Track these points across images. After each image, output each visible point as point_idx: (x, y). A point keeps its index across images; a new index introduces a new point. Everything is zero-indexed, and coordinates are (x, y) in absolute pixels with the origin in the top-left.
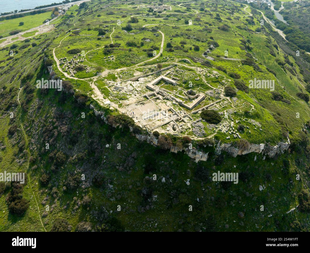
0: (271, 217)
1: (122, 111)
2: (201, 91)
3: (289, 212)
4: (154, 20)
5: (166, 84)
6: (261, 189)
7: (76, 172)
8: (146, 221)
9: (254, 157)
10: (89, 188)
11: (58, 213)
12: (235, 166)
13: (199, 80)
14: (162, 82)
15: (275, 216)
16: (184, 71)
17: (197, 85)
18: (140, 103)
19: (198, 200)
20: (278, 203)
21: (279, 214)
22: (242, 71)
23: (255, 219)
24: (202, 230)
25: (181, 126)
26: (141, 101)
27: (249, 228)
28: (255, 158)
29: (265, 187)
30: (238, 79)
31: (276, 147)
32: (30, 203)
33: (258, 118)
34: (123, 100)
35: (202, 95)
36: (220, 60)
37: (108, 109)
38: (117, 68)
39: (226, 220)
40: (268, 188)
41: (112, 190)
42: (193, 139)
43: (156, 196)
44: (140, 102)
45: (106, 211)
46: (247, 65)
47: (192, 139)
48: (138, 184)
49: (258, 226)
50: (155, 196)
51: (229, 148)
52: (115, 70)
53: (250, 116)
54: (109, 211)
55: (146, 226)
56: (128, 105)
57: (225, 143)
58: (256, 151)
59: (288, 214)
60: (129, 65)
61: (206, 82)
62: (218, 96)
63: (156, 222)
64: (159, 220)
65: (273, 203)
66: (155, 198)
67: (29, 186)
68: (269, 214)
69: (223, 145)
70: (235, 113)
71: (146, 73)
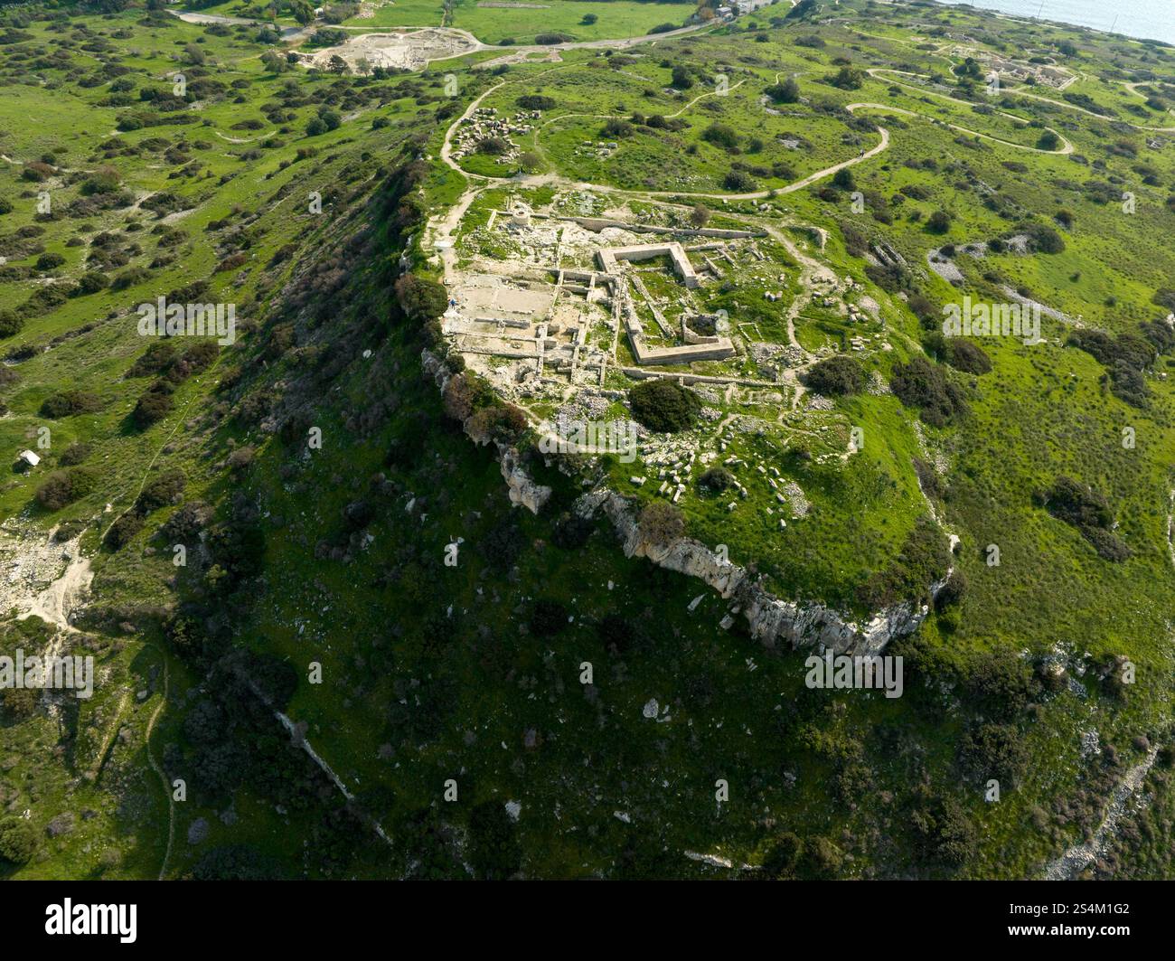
0: (624, 823)
1: (450, 276)
2: (742, 334)
3: (695, 856)
4: (927, 101)
5: (664, 272)
6: (651, 710)
7: (276, 386)
8: (311, 584)
9: (694, 596)
10: (270, 434)
11: (187, 459)
12: (611, 585)
13: (776, 299)
14: (659, 261)
15: (640, 832)
16: (767, 259)
17: (751, 313)
18: (521, 281)
19: (450, 610)
20: (679, 799)
21: (656, 835)
22: (1027, 359)
23: (564, 786)
24: (408, 700)
25: (543, 382)
26: (527, 277)
27: (530, 795)
28: (694, 603)
29: (668, 719)
30: (965, 371)
31: (787, 607)
32: (172, 412)
33: (829, 492)
34: (489, 255)
35: (723, 343)
36: (982, 291)
37: (423, 258)
38: (584, 180)
39: (482, 720)
40: (679, 726)
41: (302, 465)
42: (534, 426)
43: (371, 538)
44: (522, 278)
45: (259, 507)
46: (1090, 351)
47: (531, 424)
48: (356, 481)
49: (560, 813)
50: (369, 536)
51: (621, 516)
52: (574, 184)
53: (797, 471)
54: (264, 510)
55: (304, 598)
56: (484, 272)
57: (614, 489)
58: (711, 582)
59: (692, 861)
60: (626, 186)
61: (795, 314)
62: (774, 367)
63: (327, 603)
64: (337, 600)
65: (659, 788)
66: (368, 541)
67: (201, 380)
68: (623, 808)
69: (602, 493)
70: (758, 435)
71: (645, 221)
